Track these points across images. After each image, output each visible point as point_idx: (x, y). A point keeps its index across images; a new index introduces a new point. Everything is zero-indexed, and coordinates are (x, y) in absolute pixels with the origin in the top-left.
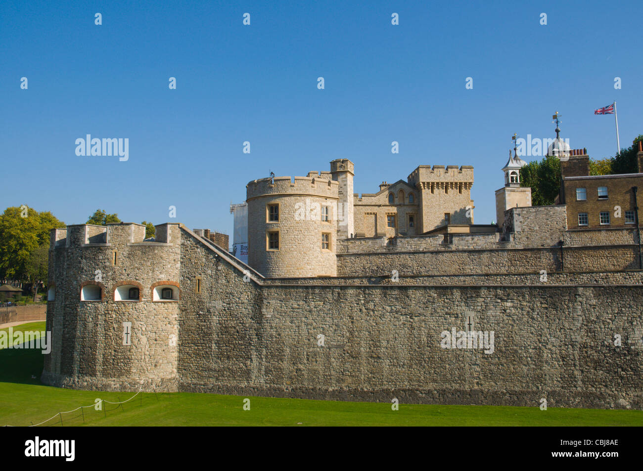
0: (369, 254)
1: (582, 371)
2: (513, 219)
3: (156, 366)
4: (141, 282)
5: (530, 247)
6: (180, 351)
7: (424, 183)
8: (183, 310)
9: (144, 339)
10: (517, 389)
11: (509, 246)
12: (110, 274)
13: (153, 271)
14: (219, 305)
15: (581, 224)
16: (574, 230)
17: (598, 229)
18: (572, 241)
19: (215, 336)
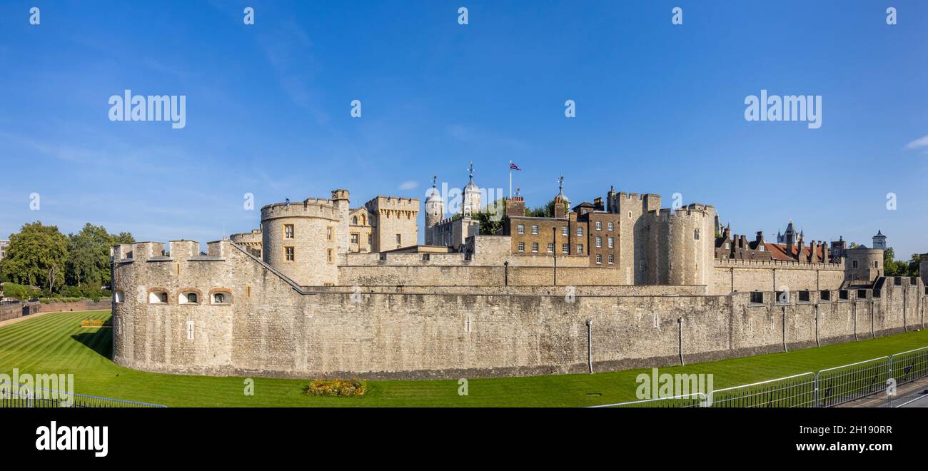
0: (365, 266)
1: (541, 353)
2: (474, 244)
3: (214, 356)
4: (201, 289)
5: (486, 265)
6: (233, 345)
7: (382, 210)
8: (237, 312)
9: (205, 335)
10: (499, 366)
11: (472, 264)
12: (174, 282)
13: (210, 280)
14: (268, 308)
15: (520, 251)
16: (515, 254)
17: (531, 255)
18: (514, 262)
19: (263, 333)
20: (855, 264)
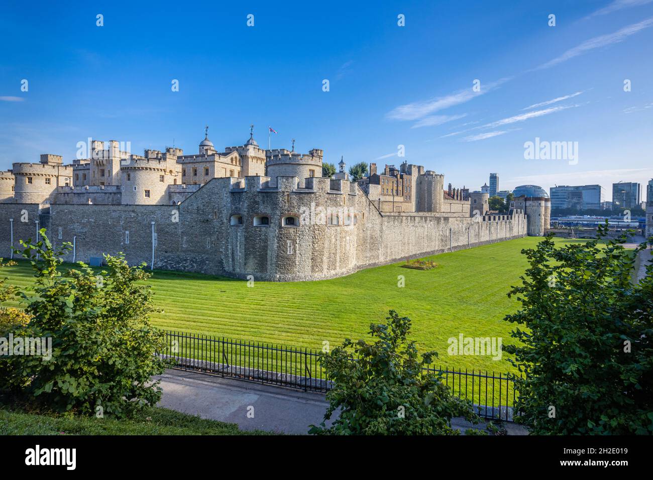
8: (358, 229)
20: (475, 201)
